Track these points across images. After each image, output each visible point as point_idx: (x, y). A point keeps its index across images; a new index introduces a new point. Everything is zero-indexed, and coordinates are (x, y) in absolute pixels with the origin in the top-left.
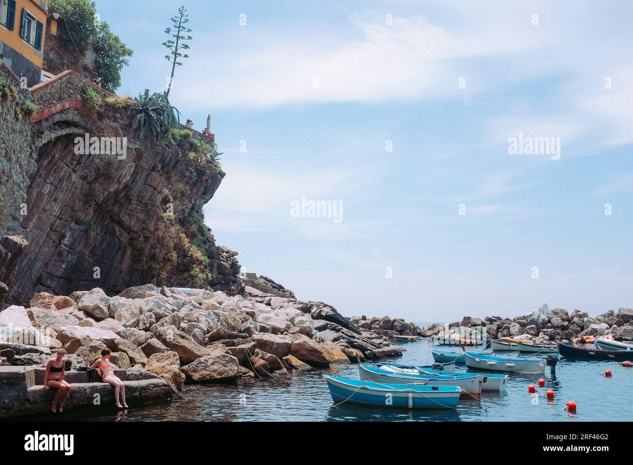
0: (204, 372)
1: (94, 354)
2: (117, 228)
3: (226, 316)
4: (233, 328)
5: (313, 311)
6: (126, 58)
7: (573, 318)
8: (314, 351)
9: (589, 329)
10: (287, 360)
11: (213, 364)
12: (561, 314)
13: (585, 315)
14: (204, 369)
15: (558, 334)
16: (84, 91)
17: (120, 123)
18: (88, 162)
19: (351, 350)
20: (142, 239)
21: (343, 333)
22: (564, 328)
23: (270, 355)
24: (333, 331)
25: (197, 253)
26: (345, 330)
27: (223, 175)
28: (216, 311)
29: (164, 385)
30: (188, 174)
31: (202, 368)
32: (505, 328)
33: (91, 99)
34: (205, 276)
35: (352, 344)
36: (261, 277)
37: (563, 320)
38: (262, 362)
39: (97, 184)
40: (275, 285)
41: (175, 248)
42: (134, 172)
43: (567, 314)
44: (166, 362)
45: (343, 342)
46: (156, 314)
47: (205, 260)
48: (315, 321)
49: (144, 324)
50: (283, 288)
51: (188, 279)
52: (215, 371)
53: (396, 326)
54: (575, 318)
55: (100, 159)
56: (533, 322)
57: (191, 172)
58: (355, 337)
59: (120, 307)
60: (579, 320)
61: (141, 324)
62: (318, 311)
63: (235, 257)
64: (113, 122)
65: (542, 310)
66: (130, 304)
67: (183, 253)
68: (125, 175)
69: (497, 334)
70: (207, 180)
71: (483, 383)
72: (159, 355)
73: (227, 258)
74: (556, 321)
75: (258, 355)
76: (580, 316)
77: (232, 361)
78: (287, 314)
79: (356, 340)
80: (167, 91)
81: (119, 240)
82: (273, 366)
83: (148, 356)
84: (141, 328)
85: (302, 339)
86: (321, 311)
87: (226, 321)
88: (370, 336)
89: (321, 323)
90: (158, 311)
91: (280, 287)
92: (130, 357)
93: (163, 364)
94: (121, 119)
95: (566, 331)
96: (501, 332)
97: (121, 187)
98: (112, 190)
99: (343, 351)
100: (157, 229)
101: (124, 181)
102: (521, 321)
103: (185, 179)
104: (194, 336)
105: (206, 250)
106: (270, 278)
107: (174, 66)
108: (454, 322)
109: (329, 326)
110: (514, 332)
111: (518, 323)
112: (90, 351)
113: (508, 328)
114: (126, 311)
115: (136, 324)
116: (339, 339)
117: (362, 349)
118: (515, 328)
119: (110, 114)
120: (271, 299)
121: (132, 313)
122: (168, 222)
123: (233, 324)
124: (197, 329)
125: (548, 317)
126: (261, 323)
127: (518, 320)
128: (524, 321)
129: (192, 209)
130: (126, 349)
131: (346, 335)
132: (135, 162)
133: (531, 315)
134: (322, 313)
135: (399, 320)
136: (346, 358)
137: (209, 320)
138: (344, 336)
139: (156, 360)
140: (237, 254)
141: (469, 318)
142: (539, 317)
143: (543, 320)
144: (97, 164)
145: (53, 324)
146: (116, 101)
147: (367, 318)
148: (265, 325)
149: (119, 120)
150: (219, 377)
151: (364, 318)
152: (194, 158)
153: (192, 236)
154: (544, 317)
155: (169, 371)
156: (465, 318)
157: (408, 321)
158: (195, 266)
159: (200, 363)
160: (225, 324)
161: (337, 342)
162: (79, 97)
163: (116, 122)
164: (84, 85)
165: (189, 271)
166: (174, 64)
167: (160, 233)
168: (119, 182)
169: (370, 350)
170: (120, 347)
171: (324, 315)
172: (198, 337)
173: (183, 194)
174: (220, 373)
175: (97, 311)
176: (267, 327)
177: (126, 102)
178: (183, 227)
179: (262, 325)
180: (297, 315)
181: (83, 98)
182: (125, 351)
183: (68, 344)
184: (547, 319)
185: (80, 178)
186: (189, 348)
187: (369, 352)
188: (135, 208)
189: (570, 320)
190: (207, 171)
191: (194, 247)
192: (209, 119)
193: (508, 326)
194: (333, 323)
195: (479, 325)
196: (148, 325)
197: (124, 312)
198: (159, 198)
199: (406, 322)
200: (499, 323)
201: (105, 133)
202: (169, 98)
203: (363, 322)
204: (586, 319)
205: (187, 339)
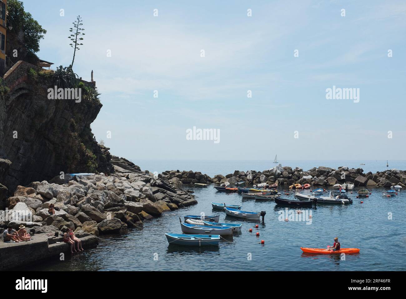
0: (106, 227)
1: (59, 224)
2: (47, 142)
3: (111, 194)
4: (115, 201)
5: (151, 182)
6: (42, 34)
7: (294, 172)
8: (153, 208)
9: (302, 179)
10: (141, 214)
11: (110, 223)
12: (288, 170)
13: (301, 170)
14: (106, 226)
15: (286, 181)
16: (28, 71)
17: (47, 86)
18: (30, 107)
19: (171, 204)
20: (61, 148)
21: (167, 194)
22: (289, 178)
23: (134, 214)
24: (162, 193)
25: (90, 153)
26: (169, 192)
27: (101, 106)
28: (105, 191)
29: (94, 238)
30: (83, 108)
31: (105, 225)
32: (257, 178)
33: (33, 75)
34: (95, 166)
35: (172, 201)
36: (122, 158)
37: (289, 173)
38: (130, 218)
39: (36, 120)
40: (129, 163)
41: (78, 152)
42: (55, 111)
43: (291, 170)
44: (92, 226)
45: (167, 199)
46: (77, 196)
47: (94, 157)
48: (152, 188)
49: (73, 202)
50: (134, 165)
51: (86, 168)
52: (111, 226)
53: (196, 176)
54: (296, 172)
55: (37, 105)
56: (273, 174)
57: (84, 107)
58: (173, 196)
59: (60, 194)
60: (298, 173)
61: (72, 202)
62: (154, 182)
63: (108, 151)
64: (44, 85)
65: (278, 168)
66: (65, 192)
67: (83, 154)
68: (51, 113)
69: (253, 181)
70: (93, 110)
71: (233, 230)
72: (87, 222)
73: (104, 152)
74: (286, 173)
75: (128, 214)
76: (299, 171)
77: (118, 221)
78: (139, 186)
79: (174, 198)
80: (71, 64)
81: (48, 148)
82: (135, 220)
83: (82, 222)
84: (72, 204)
85: (148, 202)
86: (156, 182)
87: (111, 197)
88: (181, 193)
89: (156, 189)
90: (78, 194)
91: (132, 165)
92: (74, 223)
93: (90, 227)
94: (48, 83)
95: (290, 180)
96: (255, 180)
97: (49, 120)
98: (44, 122)
99: (167, 205)
100: (68, 142)
101: (50, 117)
102: (266, 173)
103: (81, 111)
104: (99, 208)
105: (94, 150)
106: (126, 159)
107: (75, 50)
108: (229, 174)
109: (160, 190)
110: (262, 180)
111: (265, 175)
112: (58, 222)
113: (259, 178)
114: (64, 195)
115: (69, 202)
116: (165, 198)
117: (176, 202)
118: (263, 178)
119: (42, 81)
120: (129, 175)
121: (67, 197)
122: (74, 138)
123: (115, 198)
124: (100, 205)
125: (281, 172)
126: (127, 194)
127: (265, 173)
128: (268, 174)
129: (85, 127)
130: (72, 220)
131: (169, 195)
132: (55, 106)
133: (272, 170)
134: (156, 183)
135: (198, 173)
136: (169, 209)
137: (104, 198)
138: (168, 196)
139: (86, 225)
140: (109, 149)
141: (238, 171)
142: (276, 171)
143: (278, 173)
144: (36, 108)
145: (29, 204)
146: (45, 73)
147: (180, 171)
148: (129, 196)
149: (47, 84)
150: (113, 229)
151: (178, 171)
152: (86, 98)
153: (86, 142)
154: (279, 171)
155: (93, 230)
156: (236, 171)
157: (203, 174)
158: (89, 160)
159: (104, 223)
160: (111, 198)
161: (164, 199)
162: (26, 74)
163: (45, 85)
164: (28, 67)
165: (86, 164)
166: (75, 49)
167: (70, 144)
168: (47, 117)
169: (181, 203)
170: (69, 219)
171: (157, 184)
172: (101, 209)
173: (80, 120)
174: (113, 227)
175: (48, 195)
176: (130, 196)
177: (50, 73)
178: (81, 138)
179: (127, 195)
180: (144, 186)
181: (28, 75)
182: (72, 221)
183: (46, 219)
184: (280, 172)
185: (27, 116)
186: (98, 215)
187: (180, 204)
188: (56, 131)
189: (293, 173)
190: (93, 105)
191: (88, 150)
192: (92, 72)
193: (259, 176)
194: (162, 189)
195: (243, 176)
196: (75, 203)
197: (63, 196)
198: (69, 124)
199: (202, 174)
200: (254, 175)
201: (39, 91)
202: (73, 68)
203: (177, 174)
204: (301, 173)
205: (96, 210)
